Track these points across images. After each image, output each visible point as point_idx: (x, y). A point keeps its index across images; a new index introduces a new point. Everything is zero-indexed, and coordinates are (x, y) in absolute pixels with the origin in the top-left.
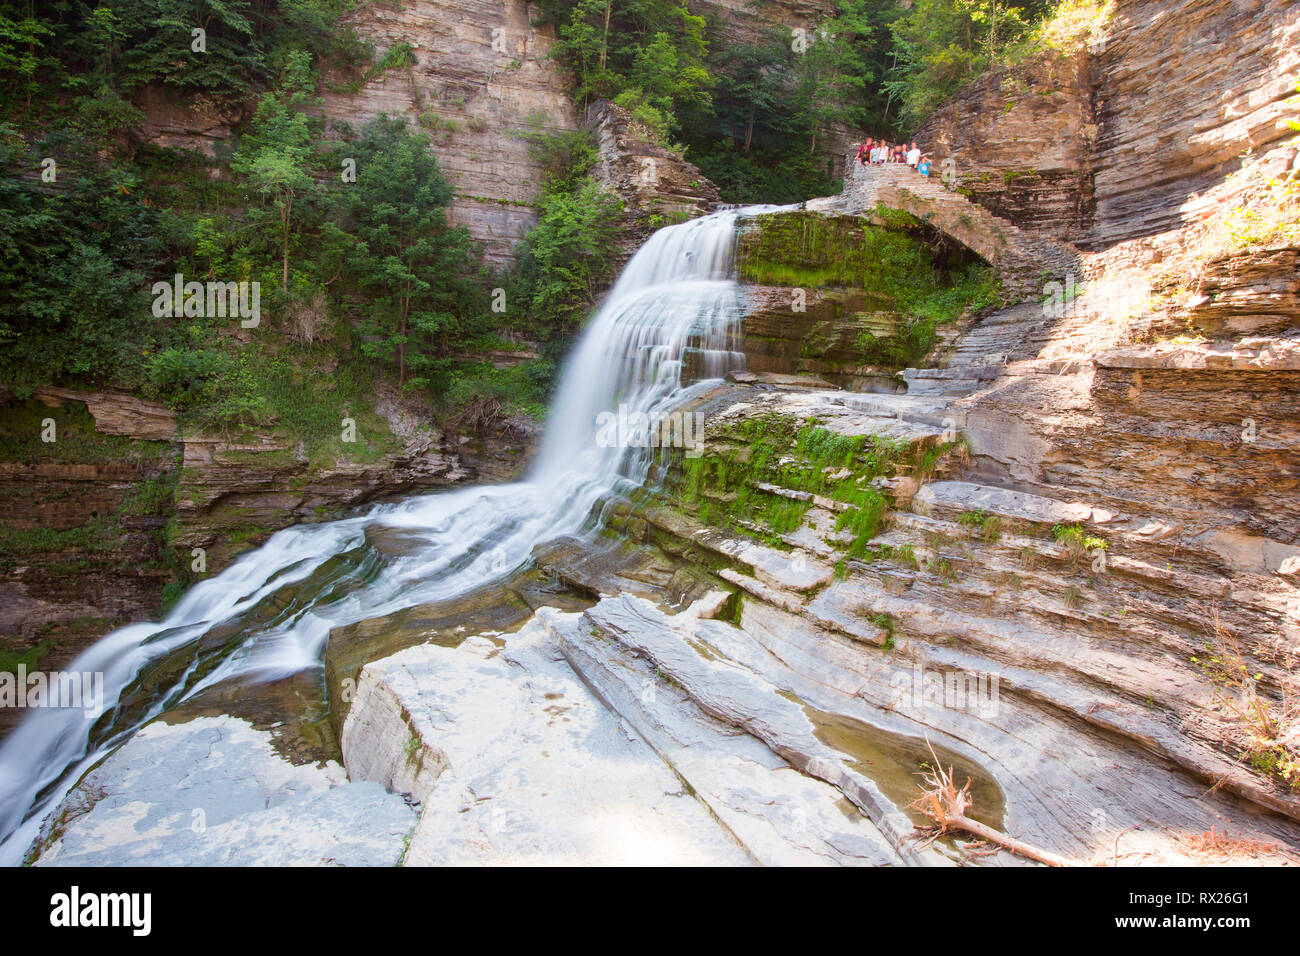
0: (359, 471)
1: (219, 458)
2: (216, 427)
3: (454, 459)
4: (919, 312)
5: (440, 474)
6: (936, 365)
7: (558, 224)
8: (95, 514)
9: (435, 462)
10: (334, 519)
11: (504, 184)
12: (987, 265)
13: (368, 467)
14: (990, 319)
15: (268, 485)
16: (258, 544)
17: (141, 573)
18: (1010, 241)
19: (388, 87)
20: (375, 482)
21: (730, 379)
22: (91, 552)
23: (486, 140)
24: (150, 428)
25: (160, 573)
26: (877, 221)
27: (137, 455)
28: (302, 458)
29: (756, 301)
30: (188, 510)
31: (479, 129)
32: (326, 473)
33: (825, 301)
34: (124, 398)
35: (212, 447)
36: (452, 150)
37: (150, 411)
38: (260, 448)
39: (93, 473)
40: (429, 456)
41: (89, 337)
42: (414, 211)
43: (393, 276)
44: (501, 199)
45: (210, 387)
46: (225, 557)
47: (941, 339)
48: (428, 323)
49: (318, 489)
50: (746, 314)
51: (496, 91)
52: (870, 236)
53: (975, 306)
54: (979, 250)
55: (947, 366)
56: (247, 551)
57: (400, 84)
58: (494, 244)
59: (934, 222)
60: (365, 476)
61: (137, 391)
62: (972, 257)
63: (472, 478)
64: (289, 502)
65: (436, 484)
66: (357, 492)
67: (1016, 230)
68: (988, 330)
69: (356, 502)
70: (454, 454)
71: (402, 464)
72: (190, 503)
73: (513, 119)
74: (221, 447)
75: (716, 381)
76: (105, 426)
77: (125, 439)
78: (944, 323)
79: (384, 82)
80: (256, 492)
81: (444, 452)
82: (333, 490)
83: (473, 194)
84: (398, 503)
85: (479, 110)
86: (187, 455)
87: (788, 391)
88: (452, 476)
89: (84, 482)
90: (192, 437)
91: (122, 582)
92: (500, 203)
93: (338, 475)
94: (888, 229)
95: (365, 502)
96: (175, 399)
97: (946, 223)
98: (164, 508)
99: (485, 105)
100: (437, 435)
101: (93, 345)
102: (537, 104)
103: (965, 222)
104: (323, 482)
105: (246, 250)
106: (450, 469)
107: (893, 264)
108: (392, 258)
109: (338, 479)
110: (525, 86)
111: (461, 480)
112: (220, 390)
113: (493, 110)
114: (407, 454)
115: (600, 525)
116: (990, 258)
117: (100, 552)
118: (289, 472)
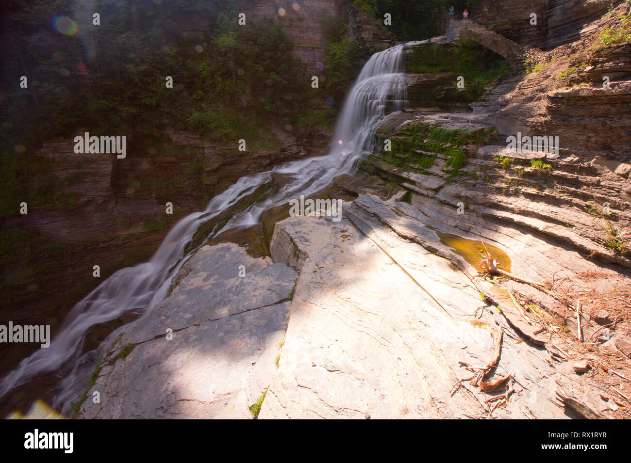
0: (268, 154)
1: (217, 152)
2: (214, 141)
3: (302, 147)
4: (477, 80)
5: (297, 153)
6: (484, 100)
7: (334, 55)
8: (177, 174)
9: (295, 149)
10: (260, 172)
11: (313, 41)
12: (504, 59)
13: (271, 152)
14: (506, 81)
16: (235, 182)
17: (195, 194)
18: (513, 49)
19: (266, 5)
20: (274, 157)
21: (404, 111)
22: (177, 188)
23: (304, 23)
24: (192, 142)
25: (201, 194)
26: (459, 45)
27: (189, 152)
29: (412, 79)
30: (209, 171)
32: (256, 155)
33: (439, 78)
34: (182, 132)
35: (214, 148)
36: (292, 29)
37: (191, 136)
38: (231, 147)
39: (174, 160)
40: (292, 147)
41: (167, 110)
42: (279, 54)
43: (273, 80)
44: (312, 46)
45: (212, 126)
46: (223, 187)
47: (486, 90)
48: (288, 97)
49: (254, 161)
50: (409, 85)
52: (457, 51)
53: (499, 76)
54: (501, 54)
55: (488, 101)
56: (230, 185)
59: (483, 43)
60: (269, 156)
61: (186, 129)
62: (497, 56)
63: (308, 155)
64: (244, 167)
65: (296, 157)
66: (267, 162)
67: (515, 44)
68: (504, 85)
70: (301, 146)
71: (283, 151)
72: (209, 169)
73: (314, 14)
74: (217, 148)
75: (398, 112)
76: (176, 142)
77: (184, 147)
78: (487, 84)
80: (231, 164)
81: (298, 145)
82: (259, 161)
83: (301, 45)
84: (282, 165)
85: (302, 12)
86: (206, 151)
87: (426, 115)
88: (301, 154)
89: (171, 163)
90: (207, 144)
91: (189, 198)
92: (312, 48)
93: (260, 156)
94: (464, 47)
95: (270, 166)
96: (200, 131)
97: (487, 44)
98: (199, 172)
100: (294, 139)
101: (168, 113)
102: (323, 7)
103: (495, 42)
104: (254, 159)
105: (219, 73)
106: (300, 151)
107: (466, 61)
108: (273, 73)
109: (260, 157)
111: (305, 155)
112: (215, 127)
114: (284, 147)
115: (357, 169)
116: (505, 56)
117: (180, 187)
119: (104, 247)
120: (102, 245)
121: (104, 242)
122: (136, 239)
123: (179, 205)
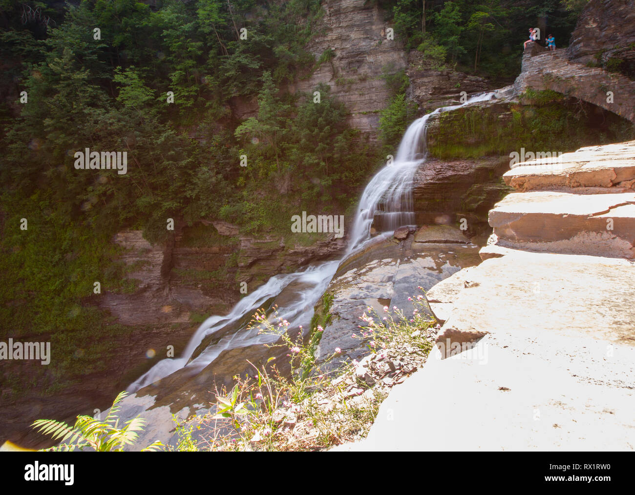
0: (303, 250)
1: (252, 246)
9: (340, 244)
11: (375, 103)
13: (307, 248)
15: (270, 256)
19: (322, 72)
20: (311, 255)
23: (367, 84)
28: (282, 245)
30: (242, 267)
31: (363, 80)
32: (292, 251)
34: (223, 223)
36: (351, 93)
38: (266, 241)
44: (374, 111)
46: (253, 287)
49: (289, 258)
51: (370, 59)
57: (327, 69)
58: (374, 133)
60: (306, 252)
64: (278, 263)
66: (303, 259)
69: (302, 264)
71: (324, 245)
72: (243, 264)
73: (380, 70)
74: (253, 241)
76: (221, 232)
77: (227, 237)
79: (320, 70)
80: (266, 259)
82: (294, 258)
85: (364, 70)
86: (242, 244)
89: (215, 254)
92: (374, 113)
93: (295, 252)
99: (366, 67)
101: (206, 205)
102: (391, 59)
104: (290, 255)
109: (296, 253)
110: (384, 52)
113: (370, 68)
114: (327, 240)
117: (221, 280)
118: (277, 250)
119: (157, 333)
120: (155, 331)
121: (157, 328)
122: (183, 329)
123: (221, 299)
